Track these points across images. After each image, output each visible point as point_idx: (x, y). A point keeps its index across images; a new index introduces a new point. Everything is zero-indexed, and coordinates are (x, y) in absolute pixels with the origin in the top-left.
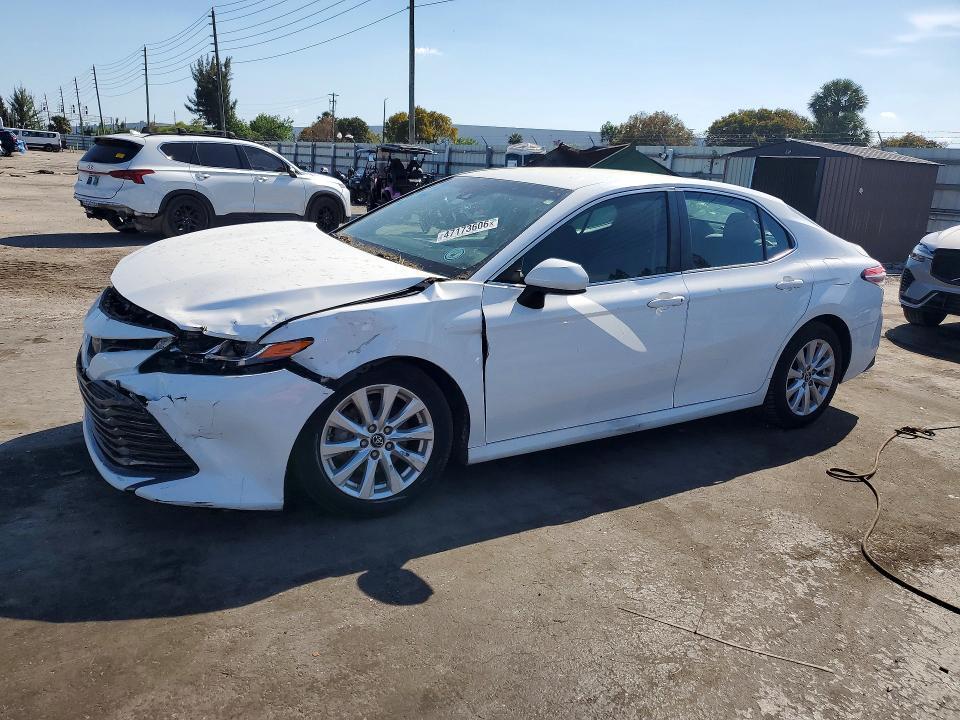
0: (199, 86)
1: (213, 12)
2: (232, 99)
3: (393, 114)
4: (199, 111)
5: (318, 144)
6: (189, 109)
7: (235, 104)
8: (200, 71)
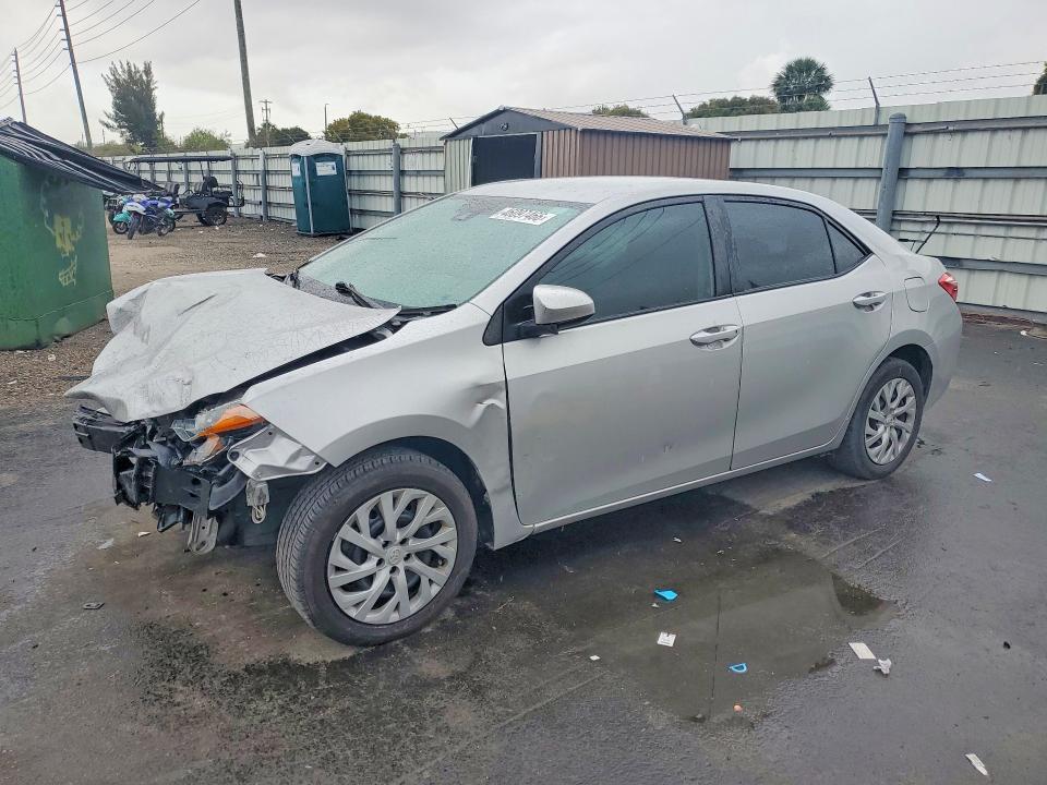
0: (116, 98)
2: (158, 111)
4: (120, 127)
6: (107, 126)
8: (117, 81)
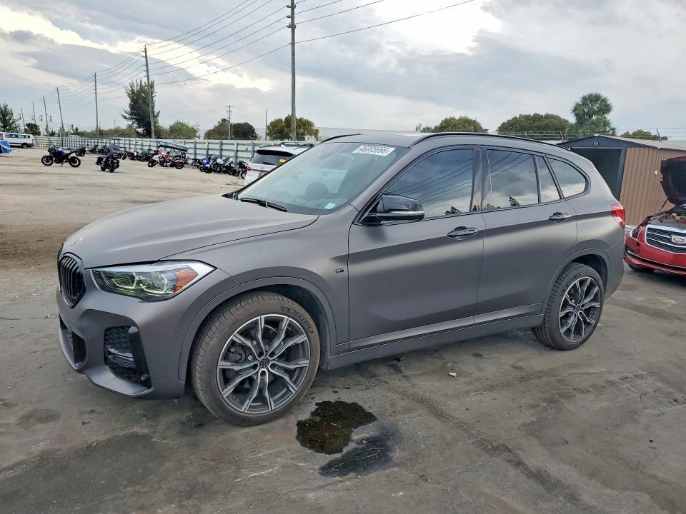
0: (132, 101)
1: (145, 49)
2: (156, 110)
3: (273, 120)
4: (132, 118)
5: (224, 141)
6: (125, 118)
7: (158, 113)
8: (132, 91)
